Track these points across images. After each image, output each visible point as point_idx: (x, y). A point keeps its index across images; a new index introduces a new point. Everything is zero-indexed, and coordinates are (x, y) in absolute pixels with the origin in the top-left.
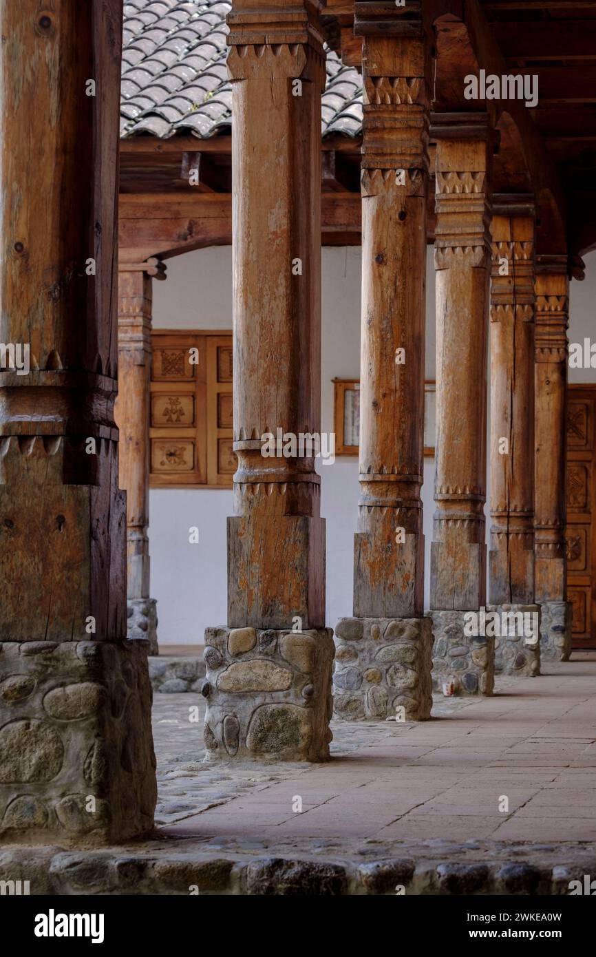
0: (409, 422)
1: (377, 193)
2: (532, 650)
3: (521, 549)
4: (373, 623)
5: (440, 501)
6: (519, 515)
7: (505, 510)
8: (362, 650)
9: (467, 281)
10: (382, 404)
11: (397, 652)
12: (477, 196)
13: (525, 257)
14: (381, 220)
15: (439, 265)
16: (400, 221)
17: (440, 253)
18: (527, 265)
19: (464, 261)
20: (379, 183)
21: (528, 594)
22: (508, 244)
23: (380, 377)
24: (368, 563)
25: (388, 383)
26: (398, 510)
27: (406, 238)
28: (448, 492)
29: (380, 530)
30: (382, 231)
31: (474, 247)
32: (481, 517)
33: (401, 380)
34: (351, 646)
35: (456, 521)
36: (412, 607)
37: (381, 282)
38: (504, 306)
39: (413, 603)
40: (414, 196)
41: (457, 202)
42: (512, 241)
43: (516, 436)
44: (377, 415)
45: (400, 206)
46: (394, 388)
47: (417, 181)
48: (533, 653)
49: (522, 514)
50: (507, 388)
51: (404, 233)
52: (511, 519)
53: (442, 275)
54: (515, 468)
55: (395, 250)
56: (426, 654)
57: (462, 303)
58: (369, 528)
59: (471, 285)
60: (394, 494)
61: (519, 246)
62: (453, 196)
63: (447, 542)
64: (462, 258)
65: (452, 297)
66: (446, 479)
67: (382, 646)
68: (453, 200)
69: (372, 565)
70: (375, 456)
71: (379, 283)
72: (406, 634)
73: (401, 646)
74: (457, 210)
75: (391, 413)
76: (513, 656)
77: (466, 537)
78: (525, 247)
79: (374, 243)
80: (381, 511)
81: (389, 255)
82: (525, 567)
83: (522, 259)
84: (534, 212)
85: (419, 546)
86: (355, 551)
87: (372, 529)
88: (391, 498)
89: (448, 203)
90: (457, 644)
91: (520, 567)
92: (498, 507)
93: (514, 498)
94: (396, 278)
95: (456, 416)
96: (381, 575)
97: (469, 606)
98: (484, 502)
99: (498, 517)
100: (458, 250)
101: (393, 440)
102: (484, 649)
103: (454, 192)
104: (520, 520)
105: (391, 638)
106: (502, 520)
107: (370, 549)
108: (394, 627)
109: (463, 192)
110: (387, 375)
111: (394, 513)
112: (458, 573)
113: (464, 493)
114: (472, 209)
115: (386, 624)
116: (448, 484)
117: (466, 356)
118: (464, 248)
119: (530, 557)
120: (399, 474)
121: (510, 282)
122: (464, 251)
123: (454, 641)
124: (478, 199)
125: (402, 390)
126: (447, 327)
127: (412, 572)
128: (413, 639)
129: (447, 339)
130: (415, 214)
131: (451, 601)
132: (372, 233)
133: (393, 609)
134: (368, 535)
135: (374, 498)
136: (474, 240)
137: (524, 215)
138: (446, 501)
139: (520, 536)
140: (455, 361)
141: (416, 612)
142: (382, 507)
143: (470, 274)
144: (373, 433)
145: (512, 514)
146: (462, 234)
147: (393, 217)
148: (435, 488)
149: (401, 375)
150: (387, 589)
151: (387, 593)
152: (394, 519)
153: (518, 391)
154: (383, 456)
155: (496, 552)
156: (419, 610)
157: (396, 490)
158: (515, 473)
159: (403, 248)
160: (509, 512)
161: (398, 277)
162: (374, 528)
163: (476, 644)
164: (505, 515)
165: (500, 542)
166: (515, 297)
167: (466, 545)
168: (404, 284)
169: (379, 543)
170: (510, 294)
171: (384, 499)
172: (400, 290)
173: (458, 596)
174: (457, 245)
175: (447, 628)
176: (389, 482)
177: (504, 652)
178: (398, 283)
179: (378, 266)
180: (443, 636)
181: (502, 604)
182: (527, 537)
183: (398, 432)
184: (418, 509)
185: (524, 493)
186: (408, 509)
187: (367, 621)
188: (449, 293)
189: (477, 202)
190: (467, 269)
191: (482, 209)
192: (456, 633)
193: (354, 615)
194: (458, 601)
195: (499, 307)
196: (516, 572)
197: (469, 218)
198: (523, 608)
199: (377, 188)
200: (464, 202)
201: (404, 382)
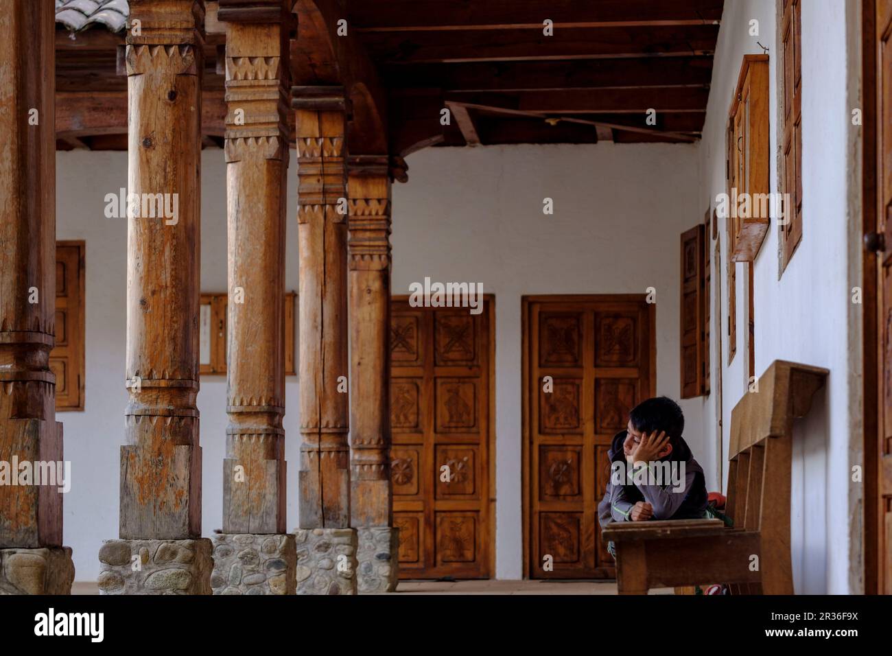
0: (182, 322)
1: (145, 70)
2: (346, 578)
3: (334, 469)
4: (141, 545)
5: (233, 413)
6: (330, 431)
7: (316, 427)
8: (129, 576)
9: (261, 174)
10: (151, 301)
11: (169, 578)
12: (271, 82)
13: (335, 154)
14: (149, 101)
15: (230, 157)
16: (169, 101)
17: (231, 144)
18: (337, 163)
19: (258, 152)
20: (146, 59)
21: (341, 517)
22: (317, 140)
23: (148, 272)
24: (136, 478)
25: (158, 278)
26: (170, 419)
27: (177, 120)
28: (241, 404)
29: (149, 442)
30: (150, 112)
31: (268, 138)
32: (279, 431)
33: (172, 276)
34: (116, 572)
35: (251, 435)
36: (186, 527)
37: (149, 167)
38: (313, 206)
39: (187, 522)
40: (186, 74)
41: (248, 90)
42: (321, 137)
43: (327, 346)
44: (145, 314)
45: (170, 85)
46: (164, 284)
47: (188, 58)
48: (348, 581)
49: (335, 430)
50: (317, 295)
51: (174, 115)
52: (322, 436)
53: (233, 168)
54: (326, 380)
55: (164, 133)
56: (202, 581)
57: (256, 198)
58: (137, 440)
59: (265, 179)
60: (165, 402)
61: (328, 142)
62: (245, 83)
63: (241, 459)
64: (255, 150)
65: (245, 192)
66: (239, 390)
67: (152, 571)
68: (245, 87)
69: (141, 481)
70: (143, 360)
71: (147, 169)
72: (178, 557)
73: (173, 571)
74: (249, 98)
75: (161, 312)
76: (326, 586)
77: (262, 452)
78: (335, 143)
79: (141, 126)
80: (151, 421)
81: (158, 138)
82: (338, 488)
83: (331, 156)
84: (344, 105)
85: (194, 460)
86: (122, 465)
87: (140, 441)
88: (162, 406)
89: (239, 90)
90: (253, 571)
91: (333, 488)
92: (308, 423)
93: (325, 413)
94: (166, 162)
95: (251, 320)
96: (150, 492)
97: (266, 528)
98: (282, 415)
99: (309, 434)
100: (250, 141)
101: (163, 341)
102: (283, 576)
103: (246, 78)
104: (332, 437)
105: (162, 561)
106: (312, 437)
107: (139, 463)
108: (165, 550)
109: (256, 78)
110: (156, 270)
111: (165, 423)
112: (254, 493)
113: (259, 404)
114: (265, 97)
115: (156, 546)
116: (242, 395)
117: (261, 255)
118: (257, 138)
119: (344, 477)
120: (171, 379)
121: (319, 181)
122: (257, 142)
123: (250, 567)
124: (272, 86)
125: (173, 286)
126: (240, 224)
127: (186, 488)
128: (186, 563)
129: (240, 237)
130: (186, 93)
131: (245, 524)
132: (139, 116)
133: (164, 530)
134: (136, 448)
135: (143, 406)
136: (268, 130)
137: (332, 109)
138: (240, 414)
139: (333, 455)
140: (249, 261)
141: (191, 532)
142: (151, 416)
143: (264, 168)
144: (141, 334)
145: (323, 431)
146: (254, 124)
147: (162, 97)
148: (228, 399)
149: (172, 270)
150: (157, 507)
151: (158, 512)
152: (165, 430)
153: (329, 297)
154: (153, 359)
155: (307, 473)
156: (194, 530)
157: (167, 397)
158: (326, 386)
159: (174, 130)
160: (320, 429)
161: (168, 162)
162: (142, 440)
163: (274, 571)
164: (316, 432)
165: (311, 461)
166: (324, 197)
167: (262, 461)
168: (175, 170)
169: (148, 457)
170: (319, 193)
171: (153, 407)
172: (170, 176)
173: (253, 517)
174: (250, 135)
175: (241, 553)
176: (159, 389)
177: (316, 581)
178: (168, 170)
179: (146, 151)
180: (237, 562)
181: (313, 529)
182: (341, 454)
183: (169, 333)
184: (192, 418)
185: (336, 408)
186: (181, 418)
187: (134, 543)
188: (241, 187)
189: (271, 89)
190: (262, 162)
191: (277, 97)
192: (252, 559)
193: (121, 537)
194: (254, 524)
195: (307, 208)
196: (329, 494)
197: (262, 107)
198: (336, 533)
199: (144, 65)
200: (256, 90)
201: (175, 278)
